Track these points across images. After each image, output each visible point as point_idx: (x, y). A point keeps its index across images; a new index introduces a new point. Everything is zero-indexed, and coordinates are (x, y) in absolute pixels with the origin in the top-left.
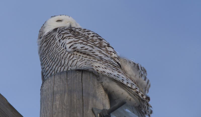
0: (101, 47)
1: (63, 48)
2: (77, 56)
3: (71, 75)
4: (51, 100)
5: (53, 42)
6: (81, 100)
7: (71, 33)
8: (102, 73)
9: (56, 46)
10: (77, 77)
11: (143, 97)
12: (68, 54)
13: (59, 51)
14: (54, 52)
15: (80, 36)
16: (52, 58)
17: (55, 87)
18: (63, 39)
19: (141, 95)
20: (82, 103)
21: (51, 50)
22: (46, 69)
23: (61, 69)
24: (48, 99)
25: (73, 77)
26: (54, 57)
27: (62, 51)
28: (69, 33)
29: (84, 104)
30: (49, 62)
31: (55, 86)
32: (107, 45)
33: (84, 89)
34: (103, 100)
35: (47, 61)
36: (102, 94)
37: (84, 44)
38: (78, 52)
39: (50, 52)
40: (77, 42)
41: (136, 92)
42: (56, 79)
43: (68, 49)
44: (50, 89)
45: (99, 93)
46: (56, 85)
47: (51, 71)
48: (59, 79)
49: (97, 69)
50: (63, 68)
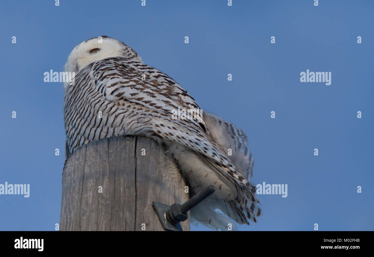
0: (170, 94)
1: (100, 94)
2: (123, 107)
3: (117, 145)
4: (79, 189)
5: (85, 83)
6: (133, 189)
7: (117, 69)
8: (168, 136)
9: (89, 89)
10: (128, 148)
11: (242, 181)
12: (108, 104)
13: (93, 99)
14: (84, 101)
15: (133, 75)
16: (81, 111)
17: (86, 167)
18: (102, 78)
19: (238, 178)
20: (135, 194)
21: (80, 97)
22: (71, 133)
23: (95, 132)
24: (74, 188)
25: (119, 149)
26: (84, 109)
27: (98, 98)
28: (114, 68)
29: (138, 196)
30: (75, 119)
31: (86, 164)
32: (181, 92)
33: (138, 168)
34: (174, 190)
35: (73, 117)
36: (173, 178)
37: (138, 89)
38: (126, 100)
39: (78, 102)
40: (126, 85)
41: (228, 172)
42: (88, 153)
43: (109, 95)
44: (78, 171)
45: (168, 177)
46: (89, 164)
47: (79, 137)
48: (95, 153)
49: (158, 129)
50: (99, 130)
